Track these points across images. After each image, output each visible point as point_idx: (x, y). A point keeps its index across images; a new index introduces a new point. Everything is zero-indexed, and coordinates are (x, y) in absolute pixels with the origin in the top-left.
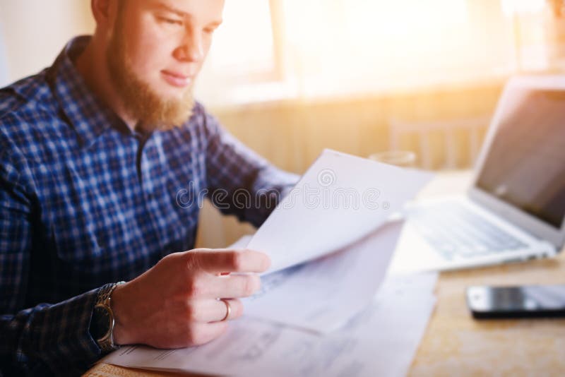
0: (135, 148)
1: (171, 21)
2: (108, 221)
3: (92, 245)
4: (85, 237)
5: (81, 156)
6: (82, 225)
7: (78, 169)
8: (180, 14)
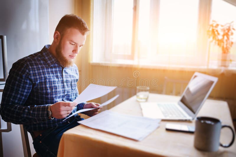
0: (61, 70)
1: (72, 44)
2: (53, 85)
3: (48, 89)
4: (46, 87)
5: (48, 69)
6: (46, 84)
7: (47, 72)
8: (75, 43)
